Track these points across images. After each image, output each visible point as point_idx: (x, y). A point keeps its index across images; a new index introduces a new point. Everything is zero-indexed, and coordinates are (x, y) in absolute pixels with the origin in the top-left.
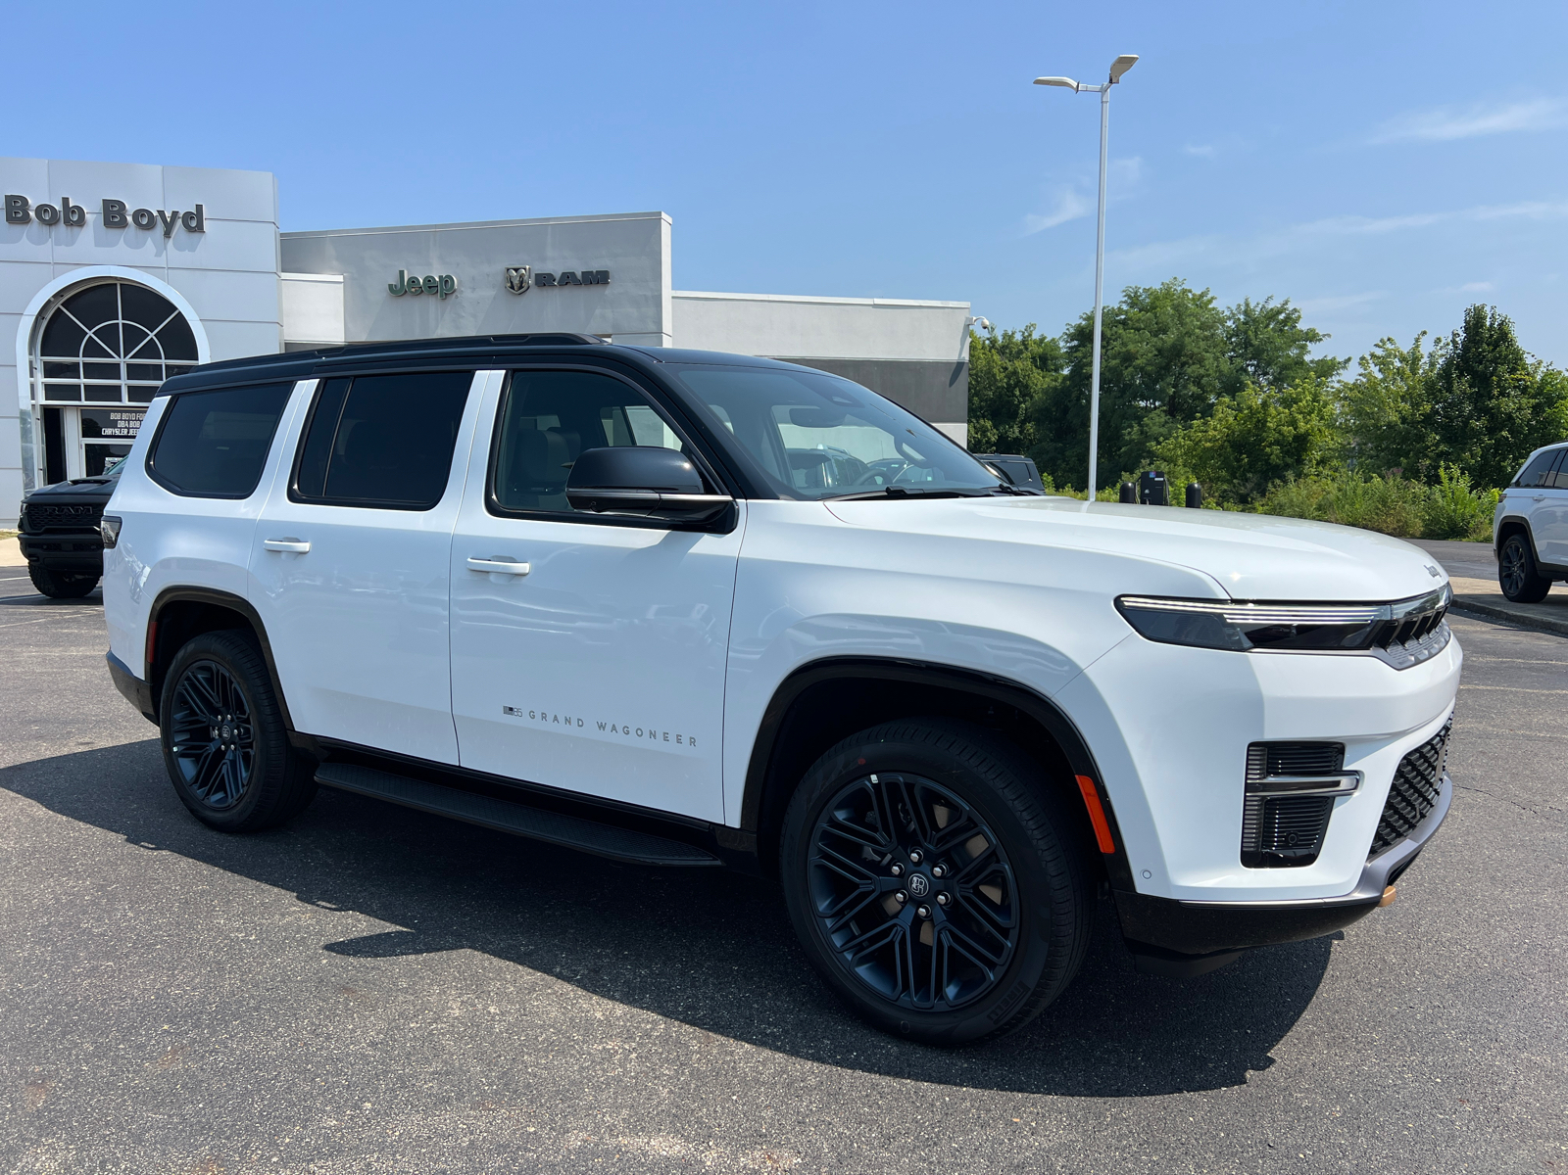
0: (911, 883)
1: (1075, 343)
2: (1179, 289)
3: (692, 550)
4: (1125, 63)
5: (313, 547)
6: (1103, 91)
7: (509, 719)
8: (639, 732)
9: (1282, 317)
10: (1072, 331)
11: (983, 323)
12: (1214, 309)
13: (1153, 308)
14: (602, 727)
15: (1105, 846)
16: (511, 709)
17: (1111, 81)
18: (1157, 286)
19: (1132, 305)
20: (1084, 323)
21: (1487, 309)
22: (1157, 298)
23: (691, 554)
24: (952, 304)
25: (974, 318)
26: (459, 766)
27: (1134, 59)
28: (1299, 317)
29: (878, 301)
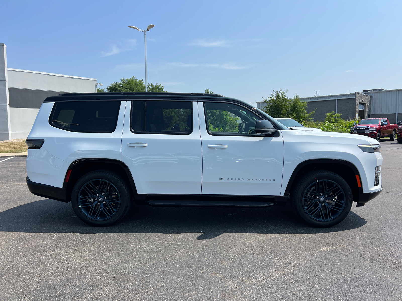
0: (321, 199)
1: (110, 91)
2: (135, 79)
3: (271, 141)
4: (151, 26)
5: (148, 145)
6: (145, 32)
7: (221, 181)
8: (259, 180)
9: (160, 88)
10: (109, 87)
11: (101, 85)
12: (144, 85)
13: (129, 84)
14: (249, 179)
15: (359, 186)
16: (222, 179)
17: (147, 30)
18: (129, 78)
19: (124, 82)
20: (112, 86)
21: (209, 90)
22: (129, 81)
23: (272, 142)
24: (92, 79)
25: (98, 83)
26: (201, 194)
27: (153, 26)
28: (163, 88)
29: (71, 76)
